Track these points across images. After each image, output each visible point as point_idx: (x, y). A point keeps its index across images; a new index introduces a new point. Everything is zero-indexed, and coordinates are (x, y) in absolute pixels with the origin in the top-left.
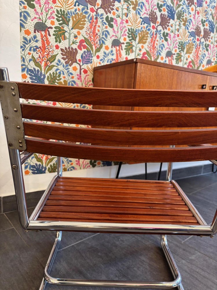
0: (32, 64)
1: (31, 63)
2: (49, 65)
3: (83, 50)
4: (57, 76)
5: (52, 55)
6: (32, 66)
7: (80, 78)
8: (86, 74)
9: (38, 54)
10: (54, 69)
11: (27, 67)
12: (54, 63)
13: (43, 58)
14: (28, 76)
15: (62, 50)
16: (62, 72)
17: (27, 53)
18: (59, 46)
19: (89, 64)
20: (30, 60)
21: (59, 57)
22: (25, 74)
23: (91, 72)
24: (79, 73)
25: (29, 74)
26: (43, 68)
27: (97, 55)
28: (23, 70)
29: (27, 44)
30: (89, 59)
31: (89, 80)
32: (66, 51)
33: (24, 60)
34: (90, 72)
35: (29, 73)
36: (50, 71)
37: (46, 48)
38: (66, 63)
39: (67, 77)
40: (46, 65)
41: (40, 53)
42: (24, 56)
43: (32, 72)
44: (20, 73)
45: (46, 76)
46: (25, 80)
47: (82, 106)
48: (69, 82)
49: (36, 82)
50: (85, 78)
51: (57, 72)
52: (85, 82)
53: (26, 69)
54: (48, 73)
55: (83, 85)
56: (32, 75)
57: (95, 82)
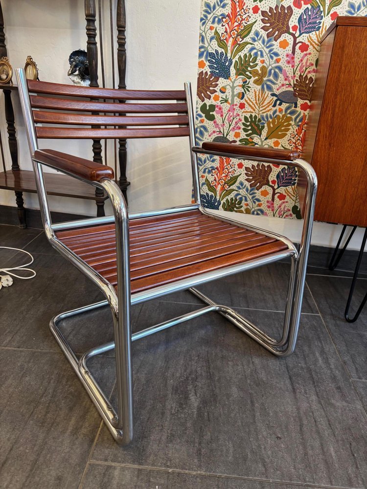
0: (214, 43)
1: (212, 42)
2: (239, 43)
3: (304, 7)
4: (251, 60)
5: (246, 25)
6: (213, 47)
7: (291, 62)
8: (305, 52)
9: (224, 27)
10: (247, 48)
11: (206, 50)
12: (248, 39)
13: (230, 32)
14: (207, 64)
15: (264, 13)
16: (259, 53)
17: (209, 27)
18: (259, 7)
19: (314, 33)
20: (212, 39)
21: (258, 27)
22: (202, 61)
23: (316, 46)
24: (290, 52)
25: (209, 60)
26: (229, 49)
27: (331, 12)
28: (201, 55)
29: (210, 13)
30: (315, 23)
31: (308, 64)
32: (270, 14)
33: (203, 40)
34: (314, 47)
35: (209, 59)
36: (240, 54)
37: (238, 13)
38: (268, 36)
39: (267, 62)
40: (235, 43)
41: (228, 24)
42: (203, 34)
43: (213, 56)
44: (197, 60)
45: (234, 61)
46: (202, 70)
47: (288, 112)
48: (271, 70)
49: (218, 71)
50: (302, 60)
51: (252, 54)
52: (301, 68)
53: (205, 53)
54: (237, 57)
55: (296, 74)
56: (212, 61)
57: (321, 65)
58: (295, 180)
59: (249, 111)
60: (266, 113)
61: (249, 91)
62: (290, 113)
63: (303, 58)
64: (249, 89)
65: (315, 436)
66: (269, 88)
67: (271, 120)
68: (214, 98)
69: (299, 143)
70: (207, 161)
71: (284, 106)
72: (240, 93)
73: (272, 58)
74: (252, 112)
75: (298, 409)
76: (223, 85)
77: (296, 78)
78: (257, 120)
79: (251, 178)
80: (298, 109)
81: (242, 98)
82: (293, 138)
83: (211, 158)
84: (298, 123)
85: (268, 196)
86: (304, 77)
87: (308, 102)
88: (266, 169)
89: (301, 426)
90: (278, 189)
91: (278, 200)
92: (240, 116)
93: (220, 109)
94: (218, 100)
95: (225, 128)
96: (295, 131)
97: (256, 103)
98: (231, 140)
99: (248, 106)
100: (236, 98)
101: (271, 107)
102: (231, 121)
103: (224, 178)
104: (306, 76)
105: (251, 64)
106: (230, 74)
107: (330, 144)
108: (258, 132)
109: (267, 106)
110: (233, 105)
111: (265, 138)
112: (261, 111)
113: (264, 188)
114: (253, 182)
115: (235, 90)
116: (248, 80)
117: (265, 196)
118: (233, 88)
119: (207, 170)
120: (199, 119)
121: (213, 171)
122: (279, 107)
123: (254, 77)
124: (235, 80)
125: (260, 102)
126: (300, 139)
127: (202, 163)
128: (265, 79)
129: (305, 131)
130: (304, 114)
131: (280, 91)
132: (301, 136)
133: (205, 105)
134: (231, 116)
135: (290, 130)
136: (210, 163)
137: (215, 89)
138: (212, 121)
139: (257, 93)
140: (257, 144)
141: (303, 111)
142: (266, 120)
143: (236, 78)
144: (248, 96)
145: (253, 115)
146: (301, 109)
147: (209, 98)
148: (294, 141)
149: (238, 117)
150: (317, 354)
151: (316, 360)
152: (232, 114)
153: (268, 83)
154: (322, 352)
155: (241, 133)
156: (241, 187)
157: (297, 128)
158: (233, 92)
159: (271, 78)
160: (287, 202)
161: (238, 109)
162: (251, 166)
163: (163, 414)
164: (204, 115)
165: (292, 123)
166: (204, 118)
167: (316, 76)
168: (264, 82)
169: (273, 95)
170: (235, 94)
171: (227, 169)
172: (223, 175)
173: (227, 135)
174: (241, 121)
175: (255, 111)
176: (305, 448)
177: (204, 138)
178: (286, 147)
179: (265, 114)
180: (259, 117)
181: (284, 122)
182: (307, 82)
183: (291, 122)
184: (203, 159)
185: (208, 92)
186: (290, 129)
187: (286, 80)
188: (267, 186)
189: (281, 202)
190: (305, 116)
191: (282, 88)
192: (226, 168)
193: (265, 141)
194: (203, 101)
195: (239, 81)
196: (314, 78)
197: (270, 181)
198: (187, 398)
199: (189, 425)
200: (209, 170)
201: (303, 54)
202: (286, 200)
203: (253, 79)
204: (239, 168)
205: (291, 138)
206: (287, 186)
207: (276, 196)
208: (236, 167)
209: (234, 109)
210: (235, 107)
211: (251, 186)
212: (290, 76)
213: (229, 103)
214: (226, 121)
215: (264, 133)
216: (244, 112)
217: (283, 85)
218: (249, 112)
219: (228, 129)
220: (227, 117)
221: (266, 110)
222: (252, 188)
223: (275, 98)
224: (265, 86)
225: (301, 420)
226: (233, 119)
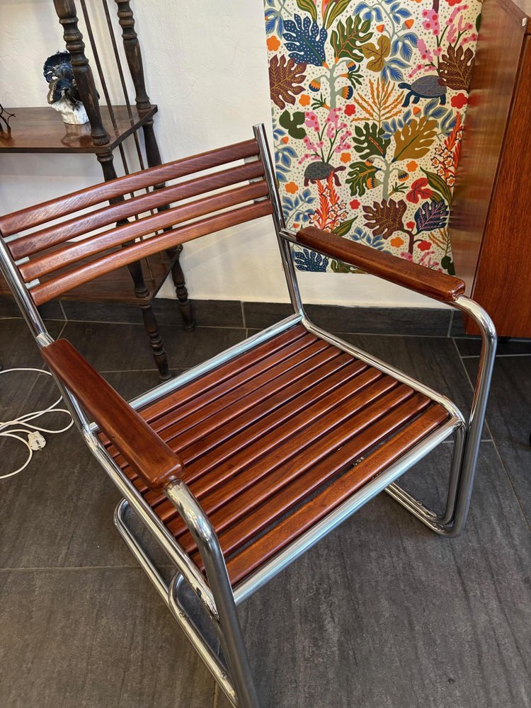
4: (360, 27)
6: (291, 10)
7: (432, 24)
8: (456, 6)
10: (351, 7)
11: (278, 17)
14: (283, 41)
16: (374, 13)
22: (274, 37)
24: (430, 7)
25: (285, 35)
26: (319, 10)
28: (270, 27)
31: (463, 26)
35: (285, 32)
36: (338, 18)
39: (389, 28)
43: (291, 27)
44: (263, 37)
45: (329, 32)
46: (273, 53)
47: (431, 112)
48: (396, 42)
49: (302, 53)
50: (451, 21)
51: (361, 16)
52: (451, 34)
53: (277, 23)
54: (335, 24)
55: (441, 45)
56: (291, 36)
57: (486, 26)
58: (445, 219)
59: (361, 117)
60: (391, 119)
61: (360, 83)
62: (433, 115)
63: (454, 15)
64: (361, 80)
65: (500, 670)
66: (396, 74)
67: (400, 130)
68: (300, 101)
69: (450, 161)
70: (301, 203)
71: (423, 103)
72: (344, 88)
73: (397, 20)
74: (368, 119)
75: (474, 626)
76: (315, 77)
77: (442, 53)
78: (377, 131)
79: (374, 221)
80: (448, 106)
81: (349, 97)
82: (440, 155)
83: (305, 197)
84: (448, 129)
85: (402, 247)
86: (456, 49)
87: (464, 92)
88: (397, 206)
89: (480, 656)
90: (418, 236)
91: (419, 250)
92: (348, 127)
93: (313, 118)
94: (308, 104)
95: (324, 148)
96: (442, 143)
97: (374, 102)
98: (336, 167)
99: (360, 108)
100: (338, 97)
101: (400, 107)
102: (332, 136)
103: (329, 225)
104: (461, 48)
105: (361, 35)
106: (324, 56)
107: (511, 229)
108: (381, 150)
109: (393, 106)
110: (335, 110)
111: (392, 159)
112: (383, 115)
113: (395, 235)
114: (378, 227)
115: (336, 84)
116: (357, 64)
117: (398, 246)
118: (332, 80)
119: (301, 216)
120: (280, 137)
121: (312, 216)
122: (415, 105)
123: (368, 58)
124: (334, 66)
125: (381, 99)
126: (452, 155)
127: (292, 206)
128: (387, 59)
129: (460, 141)
130: (458, 113)
131: (415, 78)
132: (453, 150)
133: (286, 113)
134: (333, 129)
135: (434, 143)
136: (306, 204)
137: (302, 85)
138: (301, 138)
139: (375, 86)
140: (380, 169)
141: (455, 110)
142: (392, 129)
143: (336, 62)
144: (360, 91)
145: (371, 124)
146: (453, 105)
147: (293, 101)
148: (442, 159)
149: (344, 130)
150: (494, 521)
151: (493, 532)
152: (333, 125)
153: (394, 66)
154: (501, 516)
155: (351, 154)
156: (359, 236)
157: (446, 138)
158: (332, 87)
159: (398, 56)
160: (433, 252)
161: (344, 115)
162: (373, 203)
163: (294, 659)
164: (286, 131)
165: (438, 130)
166: (287, 135)
167: (477, 46)
168: (385, 65)
169: (403, 86)
170: (336, 90)
171: (334, 211)
172: (328, 221)
173: (329, 159)
174: (350, 134)
175: (372, 116)
176: (487, 692)
177: (291, 166)
178: (428, 170)
179: (390, 121)
180: (380, 126)
181: (424, 131)
182: (462, 58)
183: (435, 129)
184: (293, 200)
185: (290, 92)
186: (433, 141)
187: (424, 57)
188: (400, 232)
189: (423, 253)
190: (459, 116)
191: (418, 72)
192: (332, 211)
193: (393, 164)
194: (282, 107)
195: (342, 67)
196: (473, 50)
197: (405, 224)
198: (321, 628)
199: (331, 675)
200: (305, 216)
201: (452, 8)
202: (431, 250)
203: (365, 61)
204: (353, 208)
205: (436, 156)
206: (432, 229)
207: (415, 245)
208: (349, 206)
209: (337, 117)
210: (338, 113)
211: (374, 233)
212: (431, 50)
213: (327, 108)
214: (325, 137)
215: (391, 151)
216: (354, 120)
217: (419, 67)
218: (363, 119)
219: (329, 149)
220: (325, 131)
221: (392, 113)
222: (377, 236)
223: (406, 91)
224: (388, 72)
225: (479, 645)
226: (337, 132)
